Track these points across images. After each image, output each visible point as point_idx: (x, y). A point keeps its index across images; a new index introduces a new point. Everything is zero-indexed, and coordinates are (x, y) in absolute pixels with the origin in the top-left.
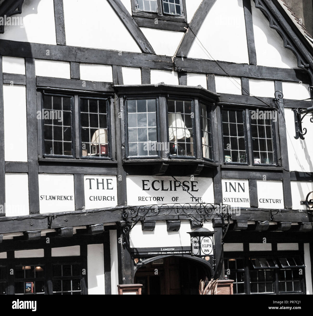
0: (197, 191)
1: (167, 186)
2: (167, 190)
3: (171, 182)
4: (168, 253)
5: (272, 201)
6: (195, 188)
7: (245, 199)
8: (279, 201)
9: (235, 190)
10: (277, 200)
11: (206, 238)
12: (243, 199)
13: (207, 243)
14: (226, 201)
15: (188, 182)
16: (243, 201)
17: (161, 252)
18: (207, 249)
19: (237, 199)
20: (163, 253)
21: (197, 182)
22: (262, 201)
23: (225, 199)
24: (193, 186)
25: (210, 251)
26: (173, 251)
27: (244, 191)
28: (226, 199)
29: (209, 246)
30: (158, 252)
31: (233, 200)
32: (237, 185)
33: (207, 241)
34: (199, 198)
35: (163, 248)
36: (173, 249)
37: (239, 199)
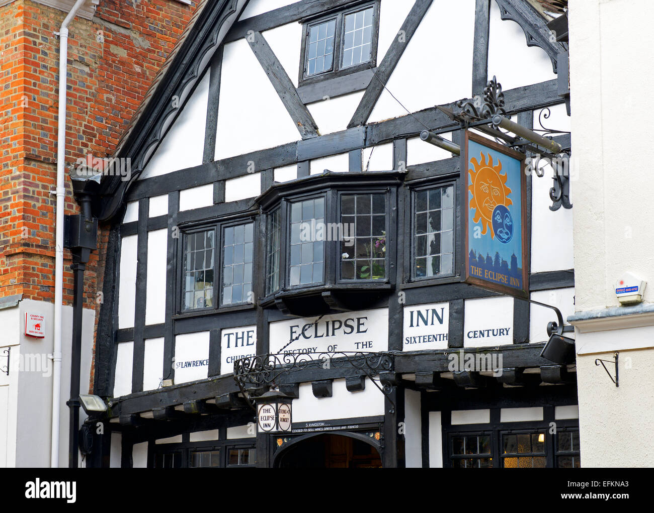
0: (365, 331)
1: (322, 330)
2: (322, 336)
3: (327, 323)
4: (316, 430)
5: (491, 333)
6: (362, 328)
7: (442, 336)
8: (505, 332)
9: (426, 323)
10: (502, 331)
11: (267, 407)
12: (438, 336)
13: (267, 414)
14: (410, 342)
15: (353, 320)
16: (438, 339)
17: (307, 428)
18: (266, 422)
19: (427, 338)
20: (309, 430)
21: (366, 318)
22: (472, 335)
23: (408, 339)
24: (359, 324)
25: (272, 427)
26: (323, 427)
27: (441, 321)
28: (410, 340)
29: (271, 419)
30: (303, 429)
31: (422, 339)
32: (430, 312)
33: (268, 411)
34: (368, 343)
35: (309, 423)
36: (323, 424)
37: (432, 337)
